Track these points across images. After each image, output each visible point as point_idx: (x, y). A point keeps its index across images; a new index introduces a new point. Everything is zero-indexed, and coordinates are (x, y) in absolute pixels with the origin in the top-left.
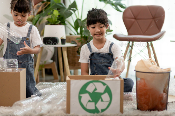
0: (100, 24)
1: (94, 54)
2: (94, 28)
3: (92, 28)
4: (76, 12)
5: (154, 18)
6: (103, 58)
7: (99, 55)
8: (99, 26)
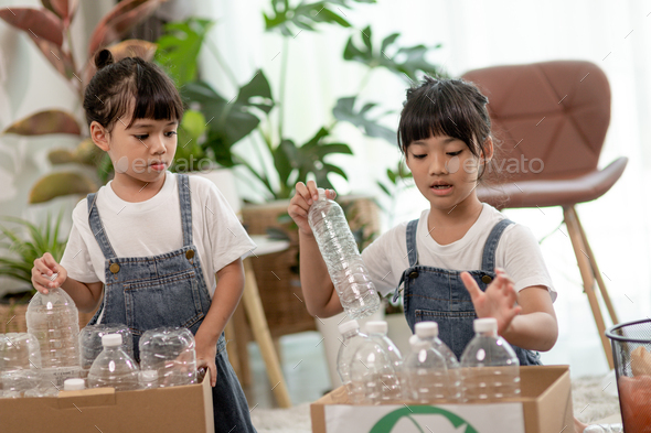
0: (448, 142)
1: (422, 275)
2: (422, 157)
3: (416, 156)
4: (275, 113)
5: (567, 108)
6: (455, 294)
7: (441, 280)
8: (443, 149)
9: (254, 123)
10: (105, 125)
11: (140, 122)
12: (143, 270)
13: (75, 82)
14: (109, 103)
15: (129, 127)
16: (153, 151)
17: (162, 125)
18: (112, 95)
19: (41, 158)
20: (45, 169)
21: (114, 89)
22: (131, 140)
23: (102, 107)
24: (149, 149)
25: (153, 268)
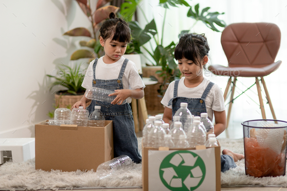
5: (265, 41)
6: (190, 106)
7: (185, 101)
8: (186, 62)
9: (149, 38)
10: (104, 39)
11: (114, 41)
12: (102, 84)
13: (90, 18)
14: (106, 32)
15: (111, 42)
16: (116, 51)
17: (121, 44)
18: (108, 30)
19: (77, 43)
20: (79, 47)
21: (109, 28)
22: (110, 46)
23: (104, 32)
24: (115, 51)
25: (106, 84)
